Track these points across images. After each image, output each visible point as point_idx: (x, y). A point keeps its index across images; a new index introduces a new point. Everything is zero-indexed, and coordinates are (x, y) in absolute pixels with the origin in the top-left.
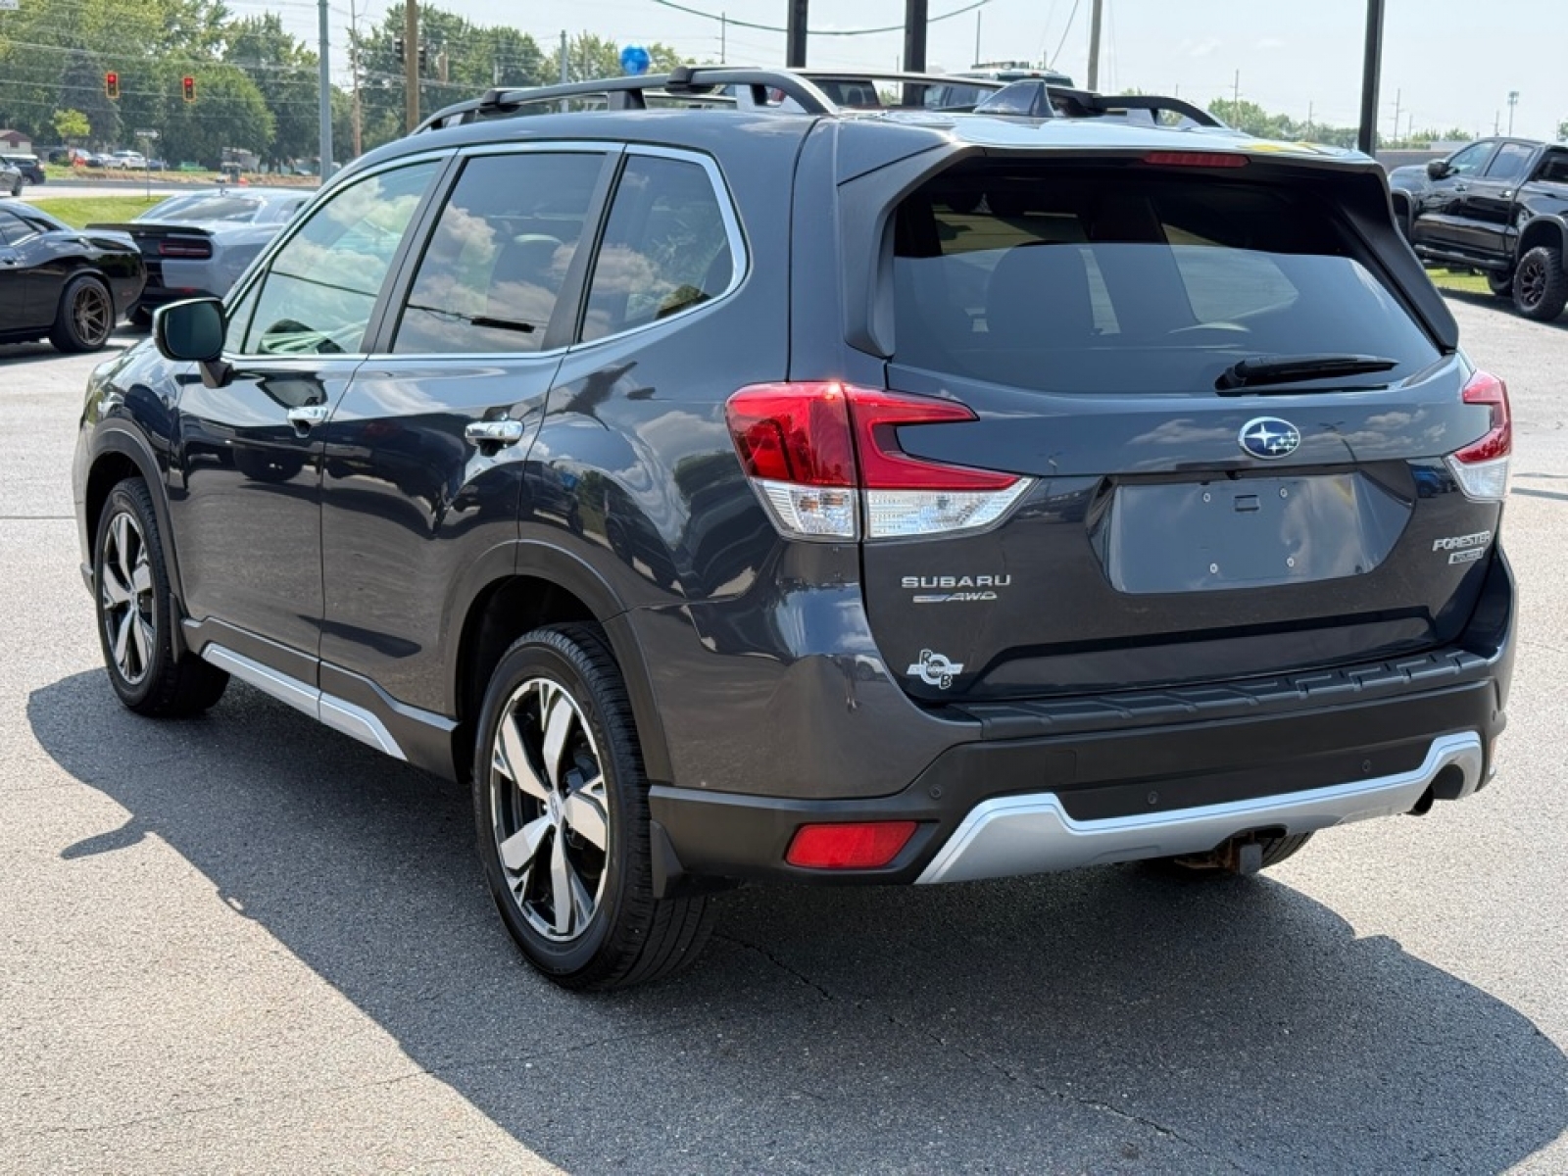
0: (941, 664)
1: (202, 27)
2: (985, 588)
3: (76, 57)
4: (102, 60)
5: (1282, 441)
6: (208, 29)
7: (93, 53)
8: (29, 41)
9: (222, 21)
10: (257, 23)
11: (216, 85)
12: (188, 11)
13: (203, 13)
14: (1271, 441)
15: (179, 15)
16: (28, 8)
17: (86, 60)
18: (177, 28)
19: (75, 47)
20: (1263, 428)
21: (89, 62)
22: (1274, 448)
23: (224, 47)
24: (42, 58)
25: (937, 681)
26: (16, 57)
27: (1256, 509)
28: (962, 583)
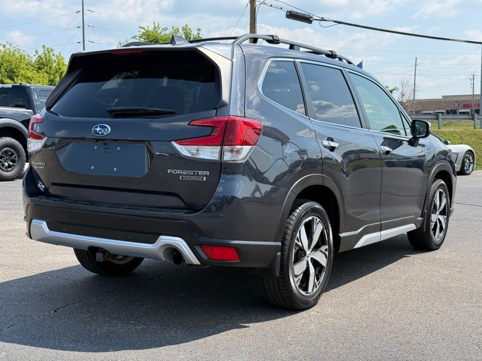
0: (41, 185)
2: (41, 166)
5: (103, 131)
20: (99, 127)
22: (100, 133)
25: (42, 189)
27: (109, 152)
28: (39, 164)
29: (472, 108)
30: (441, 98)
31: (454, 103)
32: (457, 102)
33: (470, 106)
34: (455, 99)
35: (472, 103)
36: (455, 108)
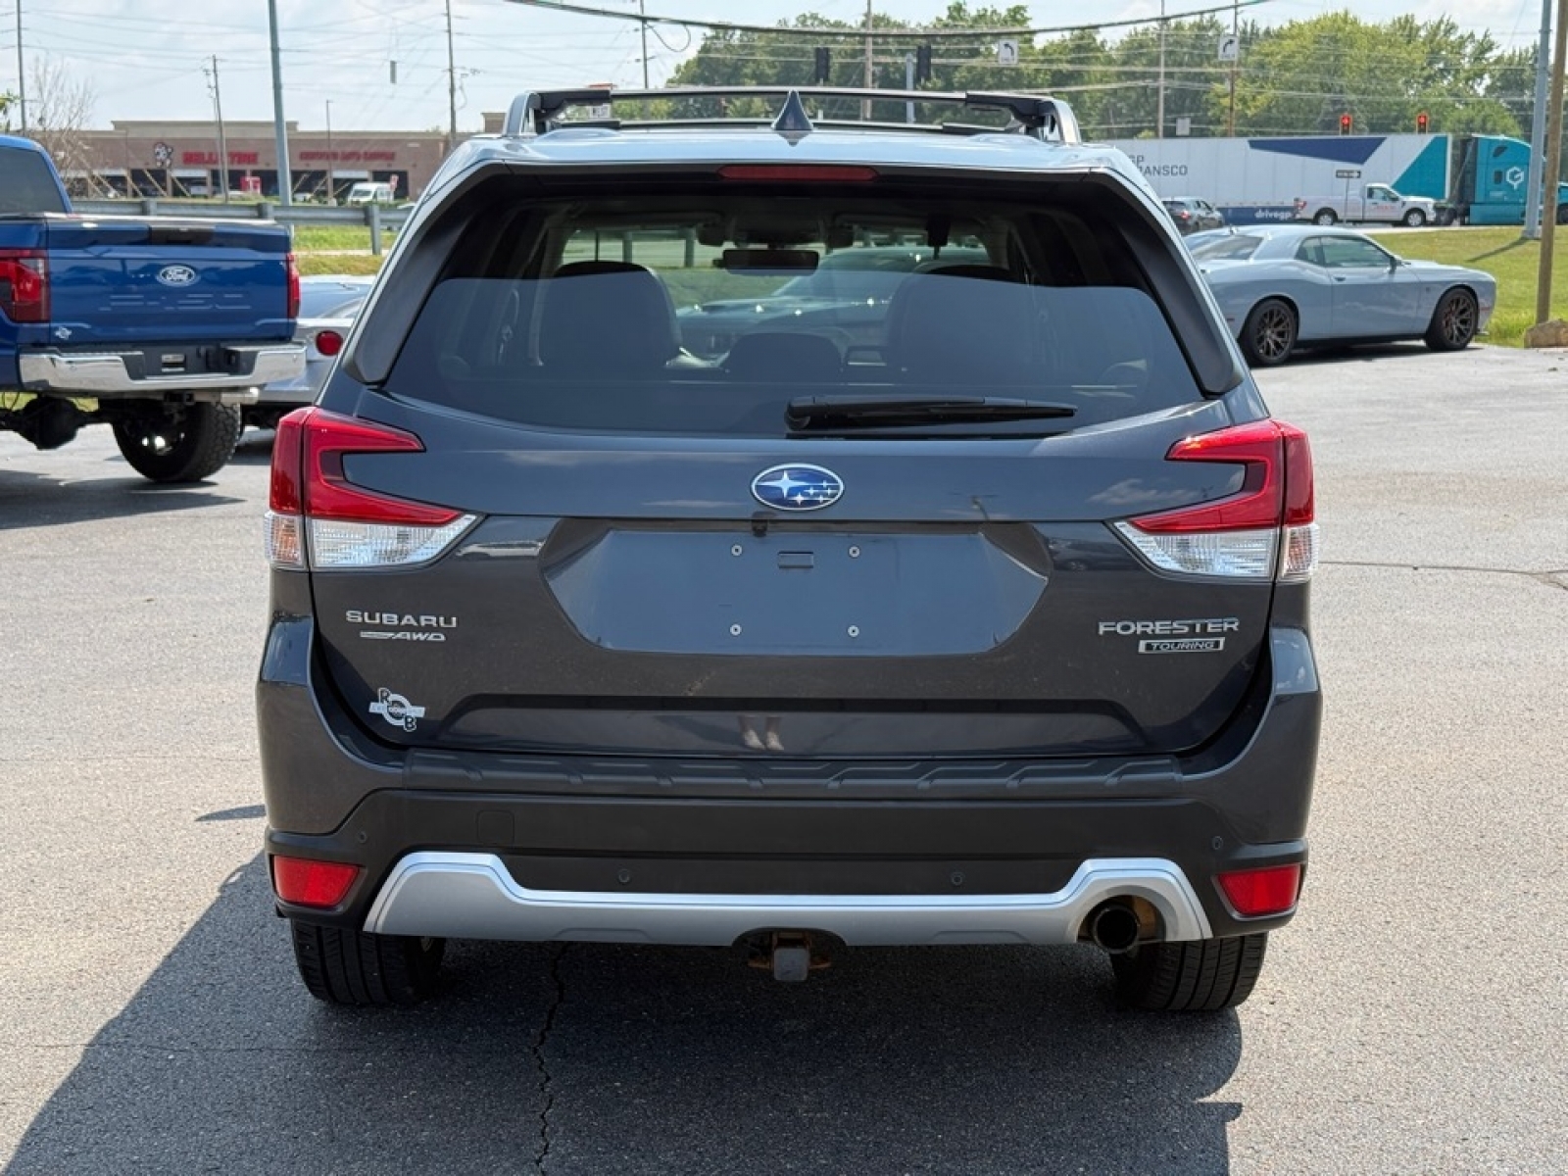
0: (402, 705)
1: (1466, 63)
2: (429, 629)
3: (1334, 102)
4: (1361, 102)
5: (810, 491)
6: (1472, 64)
7: (1353, 97)
8: (1292, 89)
9: (1487, 55)
10: (1524, 54)
11: (1472, 121)
12: (1453, 48)
13: (1469, 49)
14: (793, 491)
15: (1444, 53)
16: (1294, 57)
17: (1343, 104)
18: (1441, 65)
19: (1335, 93)
20: (785, 475)
21: (1346, 106)
22: (799, 498)
23: (1487, 81)
24: (1302, 105)
25: (401, 723)
26: (1277, 105)
27: (811, 567)
28: (404, 622)
29: (219, 167)
30: (111, 128)
31: (155, 146)
32: (163, 144)
33: (206, 158)
34: (157, 134)
35: (219, 151)
36: (159, 164)
